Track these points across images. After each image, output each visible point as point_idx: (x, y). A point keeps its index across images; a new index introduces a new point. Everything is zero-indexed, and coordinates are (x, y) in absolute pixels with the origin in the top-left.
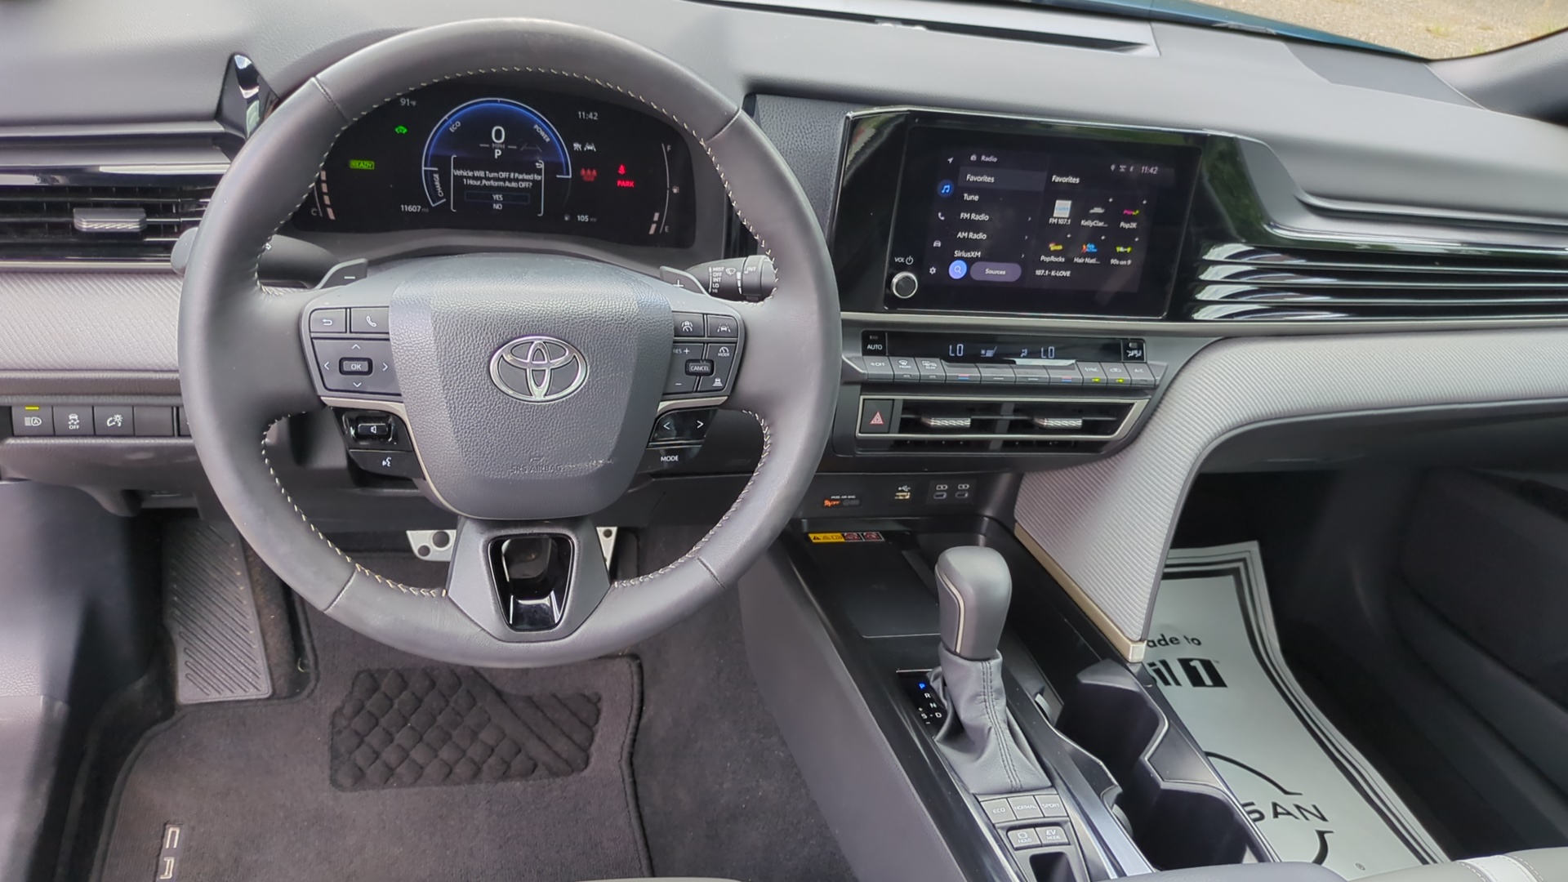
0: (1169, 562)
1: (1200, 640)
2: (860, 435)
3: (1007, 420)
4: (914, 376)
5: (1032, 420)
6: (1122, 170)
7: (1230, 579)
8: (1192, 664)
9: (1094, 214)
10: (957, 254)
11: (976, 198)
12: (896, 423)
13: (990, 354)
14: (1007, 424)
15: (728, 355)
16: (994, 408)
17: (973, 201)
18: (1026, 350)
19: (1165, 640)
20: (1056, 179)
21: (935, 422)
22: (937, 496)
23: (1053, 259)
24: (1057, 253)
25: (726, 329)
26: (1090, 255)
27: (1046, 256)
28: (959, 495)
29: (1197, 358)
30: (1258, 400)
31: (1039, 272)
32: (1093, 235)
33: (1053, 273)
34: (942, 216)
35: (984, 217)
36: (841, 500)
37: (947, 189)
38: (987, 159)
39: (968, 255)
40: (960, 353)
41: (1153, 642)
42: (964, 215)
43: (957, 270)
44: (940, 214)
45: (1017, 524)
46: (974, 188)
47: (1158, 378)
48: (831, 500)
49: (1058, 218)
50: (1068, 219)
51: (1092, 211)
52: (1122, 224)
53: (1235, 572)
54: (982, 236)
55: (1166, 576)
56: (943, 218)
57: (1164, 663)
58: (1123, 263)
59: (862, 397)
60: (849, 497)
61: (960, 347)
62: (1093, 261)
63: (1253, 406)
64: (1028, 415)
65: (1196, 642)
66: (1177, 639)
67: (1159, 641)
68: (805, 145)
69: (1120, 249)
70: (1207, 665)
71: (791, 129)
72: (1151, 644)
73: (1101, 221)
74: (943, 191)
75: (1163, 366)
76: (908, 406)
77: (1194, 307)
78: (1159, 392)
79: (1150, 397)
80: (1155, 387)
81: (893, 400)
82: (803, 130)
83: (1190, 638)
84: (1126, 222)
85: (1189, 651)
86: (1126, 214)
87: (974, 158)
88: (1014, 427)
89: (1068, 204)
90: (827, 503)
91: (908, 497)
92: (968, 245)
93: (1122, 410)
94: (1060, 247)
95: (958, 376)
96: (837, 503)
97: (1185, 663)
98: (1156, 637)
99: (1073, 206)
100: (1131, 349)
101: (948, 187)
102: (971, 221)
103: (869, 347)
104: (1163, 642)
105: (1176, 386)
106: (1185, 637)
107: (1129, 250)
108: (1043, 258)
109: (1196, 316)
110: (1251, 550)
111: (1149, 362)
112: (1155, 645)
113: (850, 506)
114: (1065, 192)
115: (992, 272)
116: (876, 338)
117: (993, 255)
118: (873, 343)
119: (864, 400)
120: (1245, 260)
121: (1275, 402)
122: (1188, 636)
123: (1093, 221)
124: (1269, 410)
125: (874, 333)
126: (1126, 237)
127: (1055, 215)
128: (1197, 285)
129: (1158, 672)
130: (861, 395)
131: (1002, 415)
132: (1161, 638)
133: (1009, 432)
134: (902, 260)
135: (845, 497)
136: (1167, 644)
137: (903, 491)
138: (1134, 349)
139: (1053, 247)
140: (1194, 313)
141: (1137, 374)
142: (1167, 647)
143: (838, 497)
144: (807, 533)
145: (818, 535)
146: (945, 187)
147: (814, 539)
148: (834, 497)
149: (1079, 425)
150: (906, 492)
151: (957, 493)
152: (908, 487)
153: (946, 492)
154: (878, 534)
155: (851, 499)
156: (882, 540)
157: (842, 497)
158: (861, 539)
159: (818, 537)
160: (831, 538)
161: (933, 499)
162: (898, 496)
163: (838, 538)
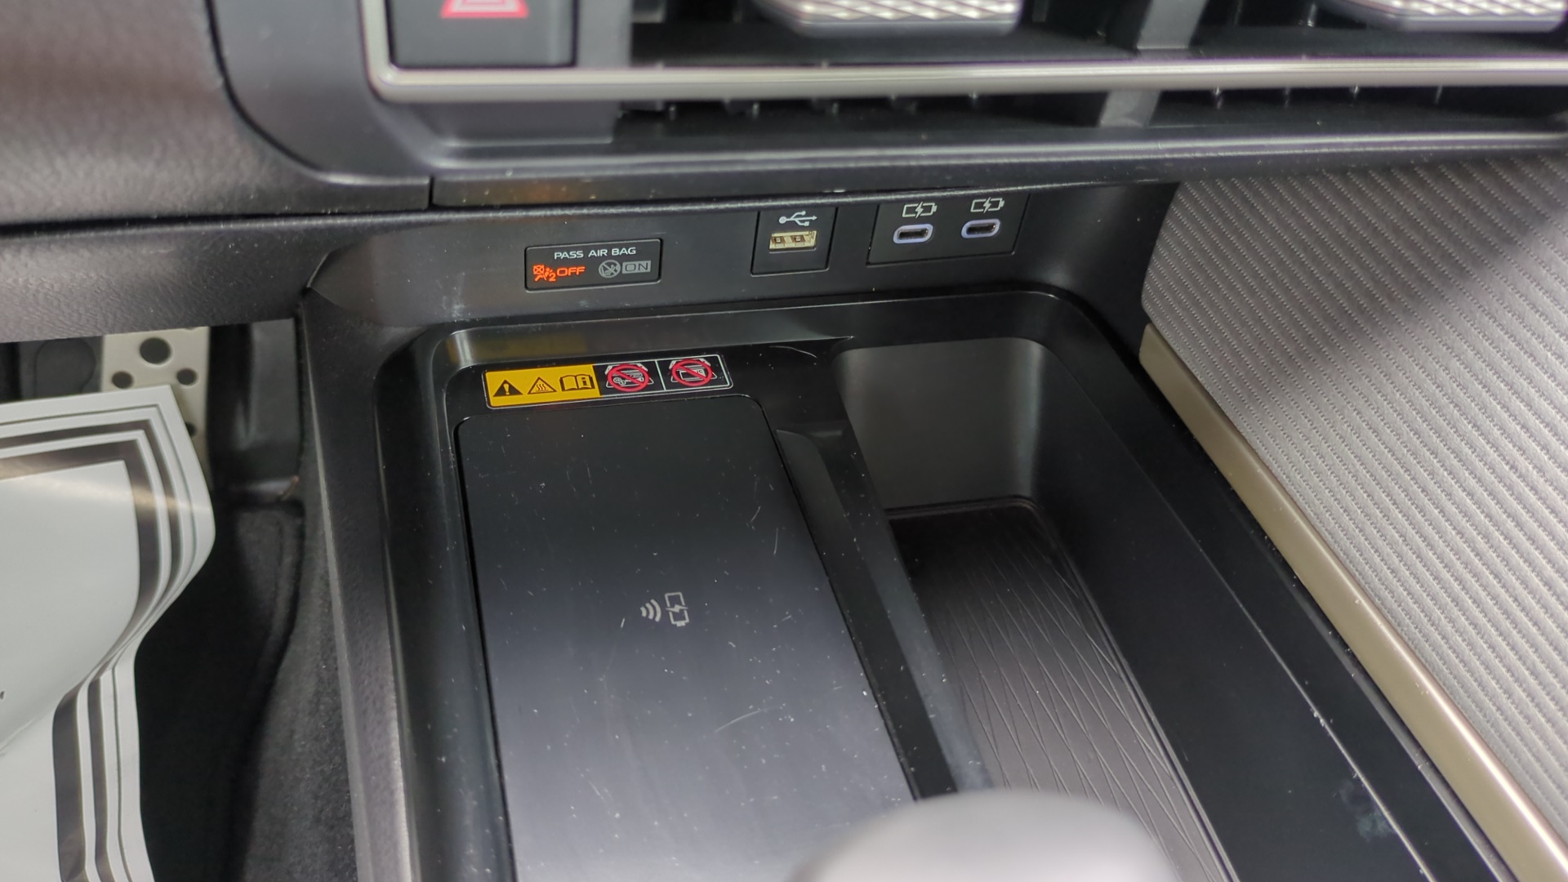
12: (610, 14)
22: (903, 235)
28: (972, 230)
36: (591, 263)
45: (1148, 329)
48: (555, 264)
60: (615, 252)
90: (541, 272)
91: (810, 243)
96: (580, 270)
113: (622, 279)
133: (1200, 51)
135: (603, 252)
137: (792, 226)
143: (579, 254)
144: (477, 373)
145: (516, 377)
147: (501, 392)
148: (563, 255)
149: (1554, 13)
150: (803, 228)
151: (968, 224)
152: (814, 218)
153: (929, 227)
154: (713, 361)
155: (622, 259)
156: (728, 385)
157: (592, 253)
158: (658, 386)
159: (514, 391)
160: (558, 387)
161: (896, 240)
162: (775, 240)
163: (581, 385)
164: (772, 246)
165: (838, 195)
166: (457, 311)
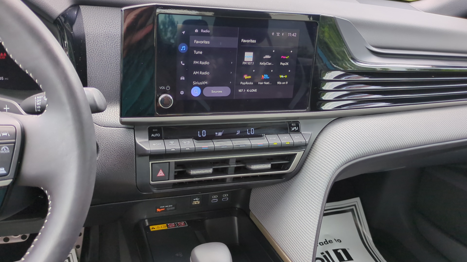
0: (326, 209)
1: (341, 240)
2: (152, 182)
3: (233, 167)
4: (177, 149)
5: (246, 166)
6: (278, 35)
7: (350, 214)
8: (339, 251)
9: (266, 58)
10: (194, 83)
11: (201, 53)
12: (172, 174)
13: (220, 134)
14: (234, 169)
15: (9, 151)
16: (226, 161)
17: (199, 54)
18: (239, 131)
19: (327, 241)
20: (243, 41)
21: (193, 172)
23: (247, 83)
24: (248, 80)
25: (6, 134)
26: (266, 80)
27: (243, 82)
28: (223, 200)
29: (326, 129)
30: (358, 148)
31: (240, 91)
32: (267, 70)
33: (248, 91)
34: (183, 63)
35: (206, 63)
36: (166, 208)
37: (184, 48)
38: (204, 31)
39: (201, 83)
40: (204, 135)
41: (322, 243)
42: (195, 62)
43: (196, 92)
44: (182, 62)
45: (250, 212)
46: (199, 48)
47: (307, 140)
48: (160, 209)
49: (247, 62)
50: (252, 62)
51: (264, 57)
52: (281, 63)
53: (352, 210)
54: (206, 73)
55: (325, 215)
56: (184, 64)
57: (327, 252)
58: (284, 83)
59: (150, 163)
60: (169, 206)
61: (204, 132)
62: (268, 83)
63: (355, 151)
64: (243, 164)
65: (339, 241)
66: (331, 241)
67: (324, 242)
68: (110, 31)
69: (281, 76)
70: (344, 251)
71: (101, 23)
72: (321, 244)
73: (270, 62)
74: (182, 50)
75: (310, 134)
76: (178, 165)
77: (322, 103)
78: (309, 147)
79: (304, 150)
80: (306, 145)
81: (169, 162)
82: (108, 23)
83: (337, 240)
84: (283, 62)
85: (337, 246)
86: (282, 58)
87: (196, 31)
88: (237, 170)
89: (251, 54)
90: (158, 210)
91: (199, 203)
92: (200, 78)
93: (291, 157)
94: (250, 77)
95: (202, 147)
96: (164, 209)
97: (335, 251)
98: (323, 241)
99: (254, 55)
100: (293, 127)
101: (184, 47)
102: (199, 65)
103: (152, 135)
104: (326, 243)
105: (317, 143)
106: (335, 240)
107: (286, 76)
108: (241, 83)
109: (323, 108)
110: (357, 201)
111: (302, 132)
112: (323, 244)
113: (170, 210)
114: (249, 48)
115: (214, 92)
116: (156, 130)
117: (214, 83)
118: (154, 133)
119: (152, 164)
120: (344, 89)
121: (366, 148)
122: (335, 239)
123: (265, 63)
124: (364, 152)
125: (155, 128)
126: (283, 70)
127: (245, 60)
128: (322, 93)
129: (325, 256)
130: (150, 161)
131: (230, 165)
132: (325, 241)
133: (235, 173)
134: (164, 88)
135: (167, 206)
136: (328, 243)
138: (294, 127)
139: (246, 77)
140: (322, 106)
141: (297, 139)
142: (328, 244)
143: (164, 207)
144: (149, 226)
145: (154, 226)
146: (183, 47)
147: (152, 229)
148: (161, 207)
149: (270, 167)
150: (197, 201)
151: (223, 199)
152: (199, 199)
153: (217, 199)
154: (185, 223)
155: (170, 207)
156: (187, 225)
157: (166, 206)
158: (176, 226)
159: (154, 228)
160: (161, 227)
161: (212, 202)
162: (193, 203)
163: (164, 227)
164: (193, 204)
165: (200, 193)
166: (145, 217)
